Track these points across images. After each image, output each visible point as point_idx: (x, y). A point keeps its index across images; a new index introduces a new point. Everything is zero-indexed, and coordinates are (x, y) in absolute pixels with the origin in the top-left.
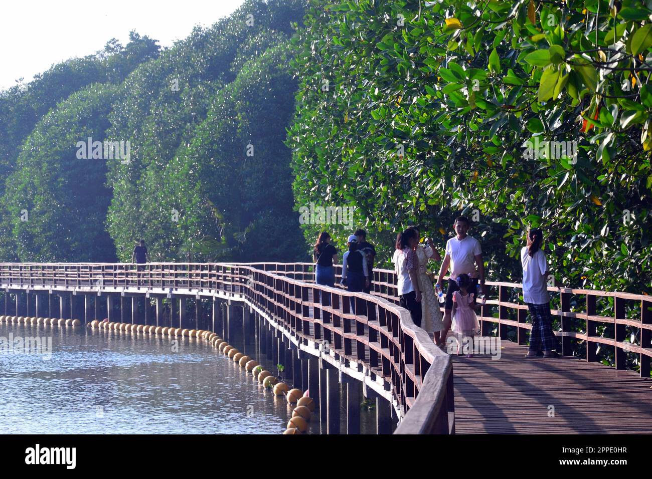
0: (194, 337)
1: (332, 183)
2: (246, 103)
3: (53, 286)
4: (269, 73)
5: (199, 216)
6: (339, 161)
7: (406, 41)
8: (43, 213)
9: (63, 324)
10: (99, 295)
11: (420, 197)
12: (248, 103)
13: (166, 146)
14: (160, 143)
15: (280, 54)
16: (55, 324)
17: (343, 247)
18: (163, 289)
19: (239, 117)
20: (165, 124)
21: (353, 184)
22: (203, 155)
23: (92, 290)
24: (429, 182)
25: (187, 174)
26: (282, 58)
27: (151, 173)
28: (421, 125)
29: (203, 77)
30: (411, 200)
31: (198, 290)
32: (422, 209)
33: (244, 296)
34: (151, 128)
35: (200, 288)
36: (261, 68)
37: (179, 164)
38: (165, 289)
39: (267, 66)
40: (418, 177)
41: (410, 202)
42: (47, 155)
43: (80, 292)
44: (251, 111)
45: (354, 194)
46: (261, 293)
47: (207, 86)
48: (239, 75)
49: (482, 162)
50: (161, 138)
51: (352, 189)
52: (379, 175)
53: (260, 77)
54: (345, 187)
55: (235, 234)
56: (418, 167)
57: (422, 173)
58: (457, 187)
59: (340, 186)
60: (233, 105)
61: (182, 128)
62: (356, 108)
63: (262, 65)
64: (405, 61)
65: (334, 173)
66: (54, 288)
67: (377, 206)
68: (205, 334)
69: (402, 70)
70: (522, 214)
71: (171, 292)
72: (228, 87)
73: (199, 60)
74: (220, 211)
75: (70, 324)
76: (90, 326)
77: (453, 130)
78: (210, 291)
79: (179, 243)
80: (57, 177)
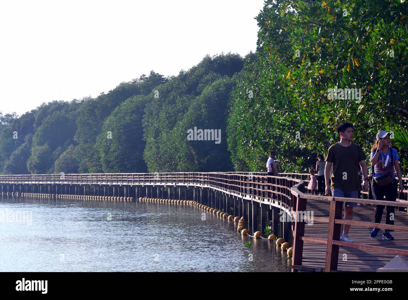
0: (186, 203)
1: (252, 139)
2: (206, 105)
3: (122, 183)
4: (216, 92)
5: (186, 153)
6: (255, 131)
7: (285, 95)
8: (115, 152)
9: (126, 199)
10: (143, 186)
11: (286, 144)
12: (207, 105)
13: (170, 123)
14: (167, 122)
15: (221, 83)
16: (123, 199)
17: (250, 165)
18: (172, 183)
19: (203, 110)
20: (170, 113)
21: (260, 140)
22: (188, 127)
23: (140, 185)
24: (292, 140)
25: (181, 135)
26: (222, 85)
27: (164, 135)
28: (289, 122)
29: (185, 93)
30: (283, 145)
31: (187, 184)
32: (286, 148)
33: (209, 185)
34: (163, 115)
35: (189, 183)
36: (212, 89)
37: (177, 131)
38: (173, 183)
39: (215, 89)
40: (289, 139)
41: (282, 146)
42: (116, 127)
43: (134, 185)
44: (208, 108)
45: (261, 144)
46: (220, 182)
47: (187, 97)
48: (203, 93)
49: (309, 134)
50: (168, 119)
51: (260, 141)
52: (271, 136)
53: (212, 93)
54: (257, 141)
55: (201, 160)
56: (289, 135)
57: (290, 137)
58: (301, 141)
59: (255, 141)
60: (200, 106)
61: (177, 115)
62: (263, 113)
63: (213, 88)
64: (285, 101)
65: (253, 136)
66: (122, 184)
67: (269, 148)
68: (191, 202)
69: (284, 104)
70: (322, 150)
71: (175, 184)
72: (198, 97)
73: (183, 86)
74: (195, 150)
75: (129, 199)
76: (139, 200)
77: (301, 125)
78: (193, 184)
79: (177, 165)
80: (121, 136)
